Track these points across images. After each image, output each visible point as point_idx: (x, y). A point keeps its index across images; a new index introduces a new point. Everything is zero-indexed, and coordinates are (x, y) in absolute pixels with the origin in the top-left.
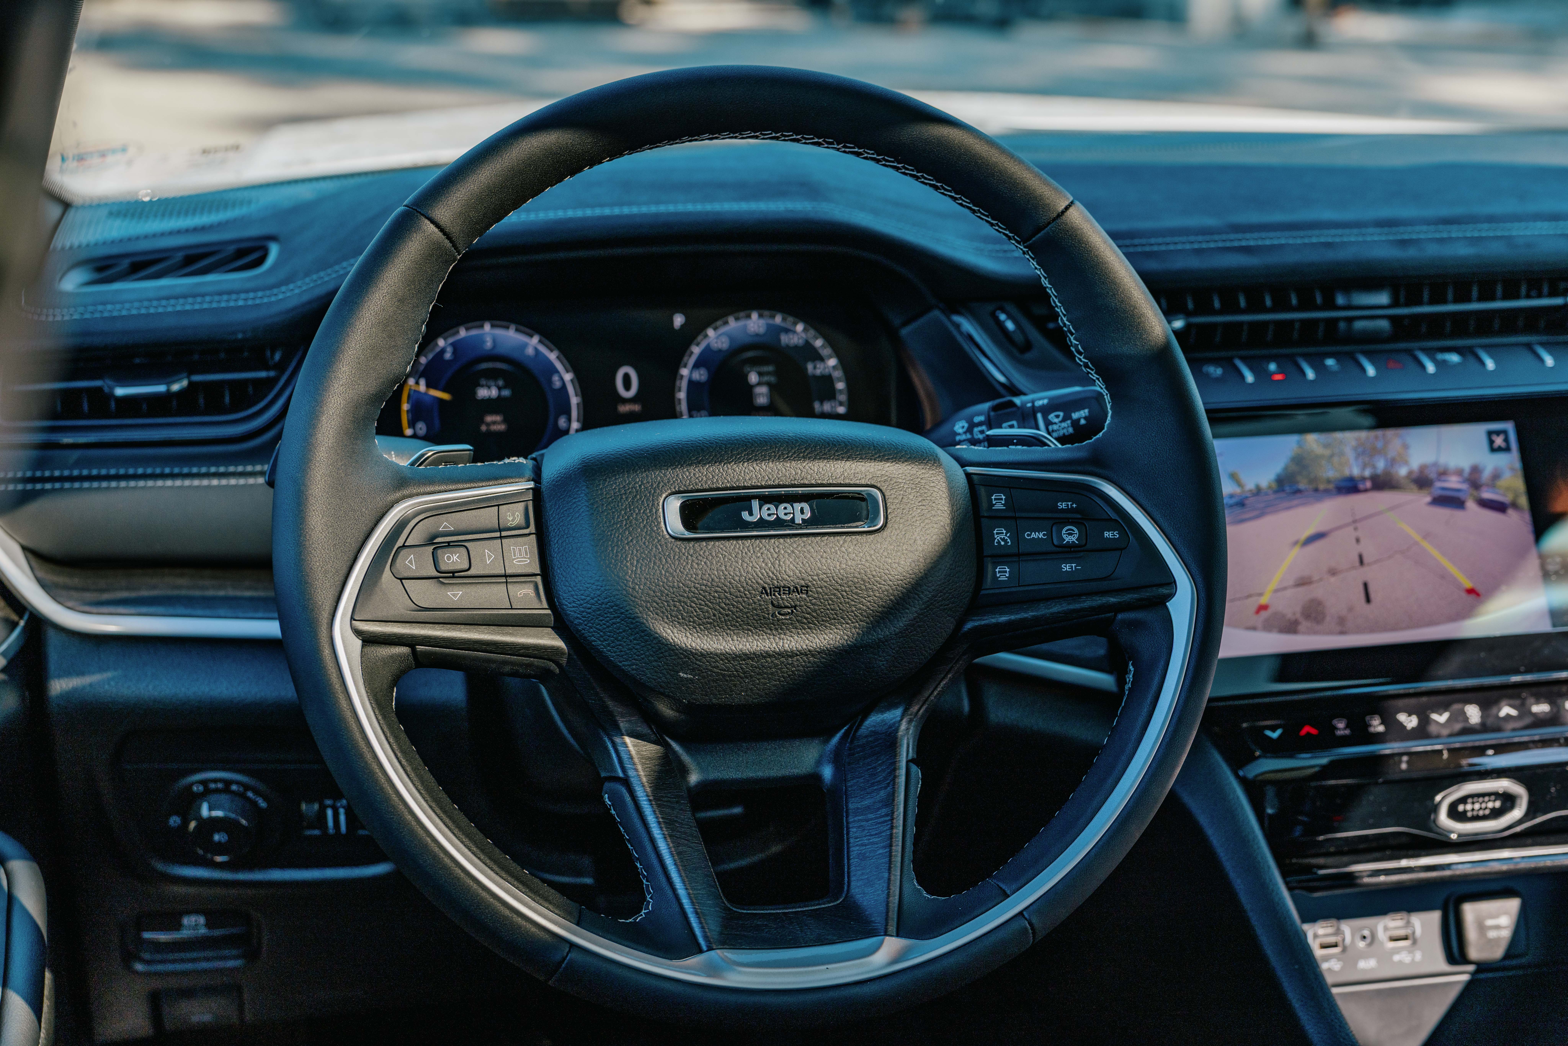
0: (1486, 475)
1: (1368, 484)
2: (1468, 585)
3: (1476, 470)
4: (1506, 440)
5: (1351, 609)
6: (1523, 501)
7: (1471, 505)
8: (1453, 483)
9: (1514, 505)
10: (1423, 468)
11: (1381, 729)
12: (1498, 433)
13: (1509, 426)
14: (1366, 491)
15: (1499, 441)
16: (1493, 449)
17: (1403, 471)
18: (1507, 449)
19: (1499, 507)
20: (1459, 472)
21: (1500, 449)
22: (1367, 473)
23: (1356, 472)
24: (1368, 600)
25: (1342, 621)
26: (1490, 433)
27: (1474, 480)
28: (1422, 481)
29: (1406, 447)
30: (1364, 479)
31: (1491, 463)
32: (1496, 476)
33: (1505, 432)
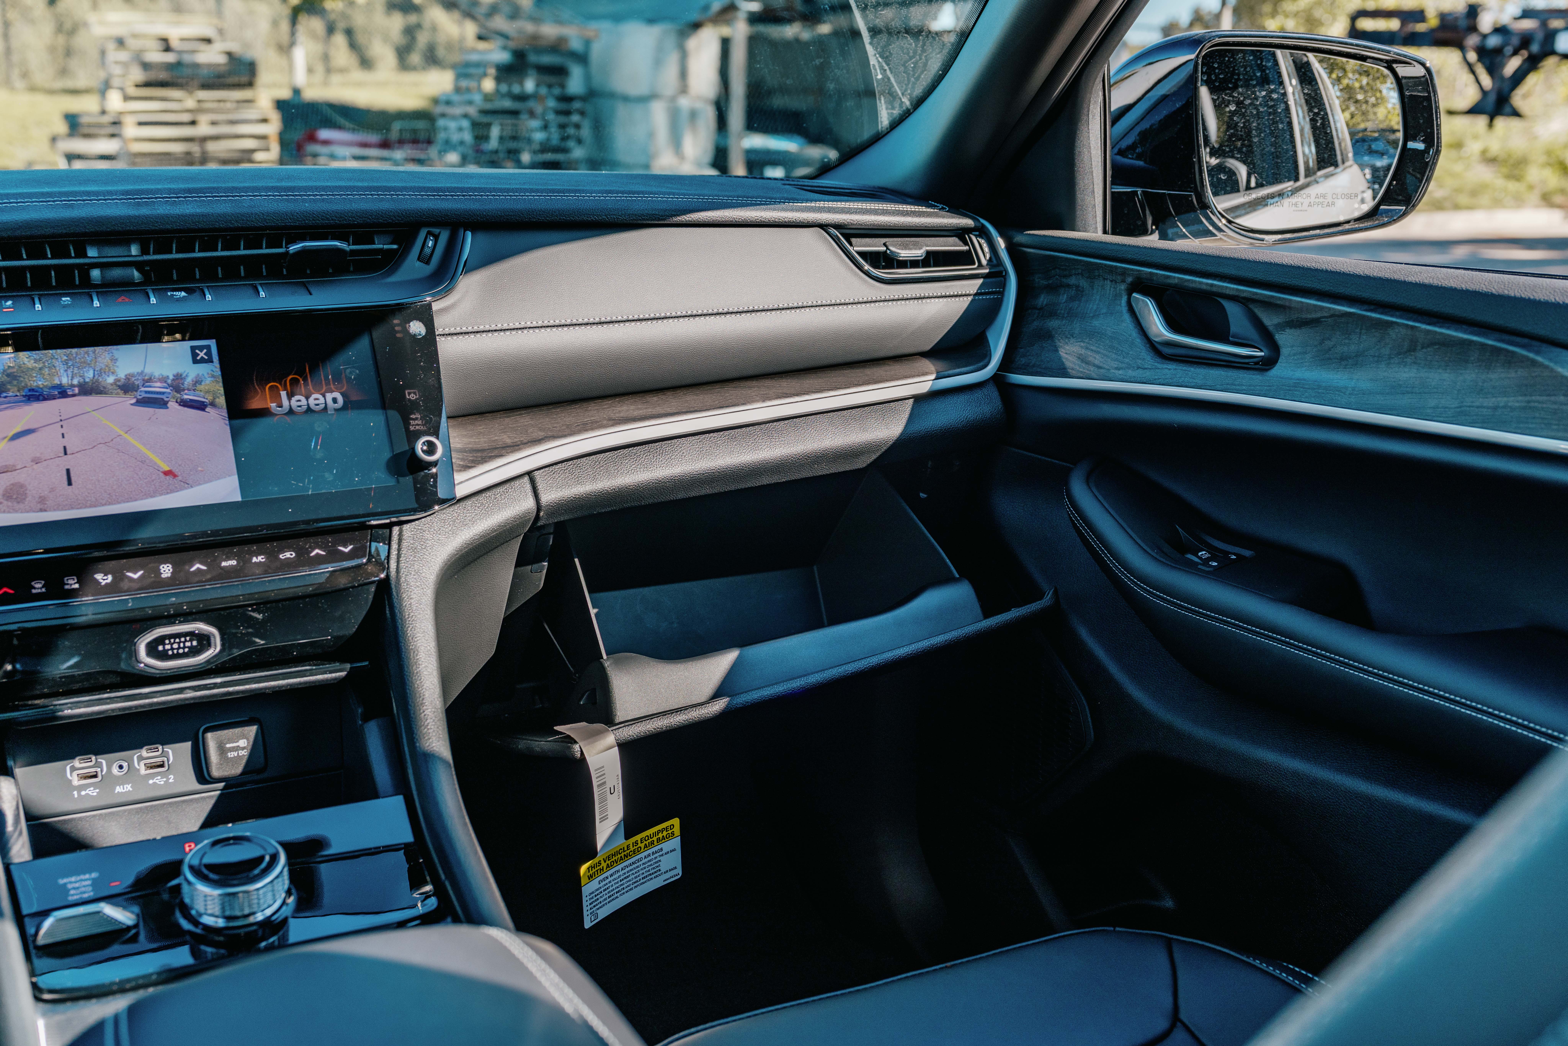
0: (189, 380)
1: (76, 390)
2: (167, 468)
3: (179, 377)
4: (209, 354)
5: (52, 490)
6: (222, 401)
7: (172, 404)
8: (157, 387)
9: (213, 404)
10: (128, 377)
11: (77, 586)
12: (201, 348)
13: (212, 343)
14: (74, 395)
15: (202, 354)
16: (195, 361)
17: (111, 380)
18: (210, 361)
19: (200, 406)
20: (163, 380)
21: (202, 361)
22: (75, 382)
23: (65, 381)
24: (70, 483)
25: (42, 500)
26: (193, 349)
27: (177, 384)
28: (127, 387)
29: (114, 360)
30: (73, 386)
31: (192, 371)
32: (197, 382)
33: (208, 347)
